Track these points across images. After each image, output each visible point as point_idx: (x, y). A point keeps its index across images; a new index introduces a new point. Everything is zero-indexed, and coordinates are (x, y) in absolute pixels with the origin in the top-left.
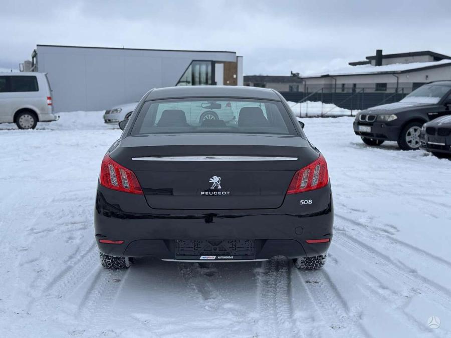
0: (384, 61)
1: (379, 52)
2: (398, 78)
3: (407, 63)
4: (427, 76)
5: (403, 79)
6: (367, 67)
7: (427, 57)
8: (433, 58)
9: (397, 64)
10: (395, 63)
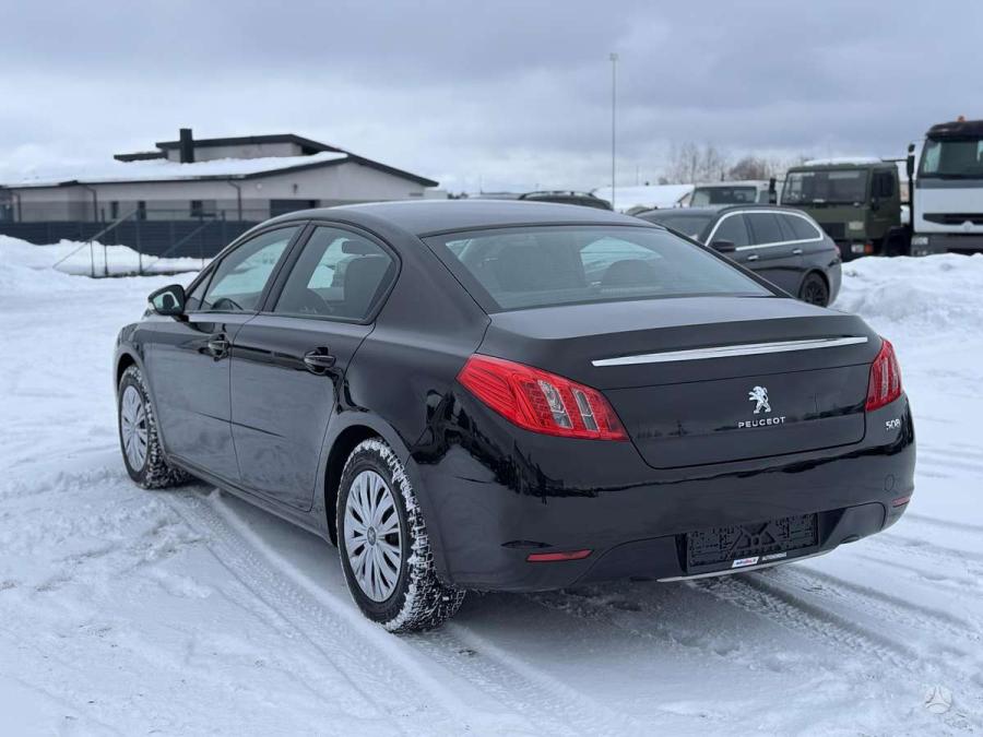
0: (197, 152)
1: (186, 133)
2: (239, 189)
3: (249, 158)
4: (296, 187)
5: (251, 193)
6: (159, 164)
7: (289, 147)
8: (299, 149)
9: (228, 159)
10: (224, 158)
